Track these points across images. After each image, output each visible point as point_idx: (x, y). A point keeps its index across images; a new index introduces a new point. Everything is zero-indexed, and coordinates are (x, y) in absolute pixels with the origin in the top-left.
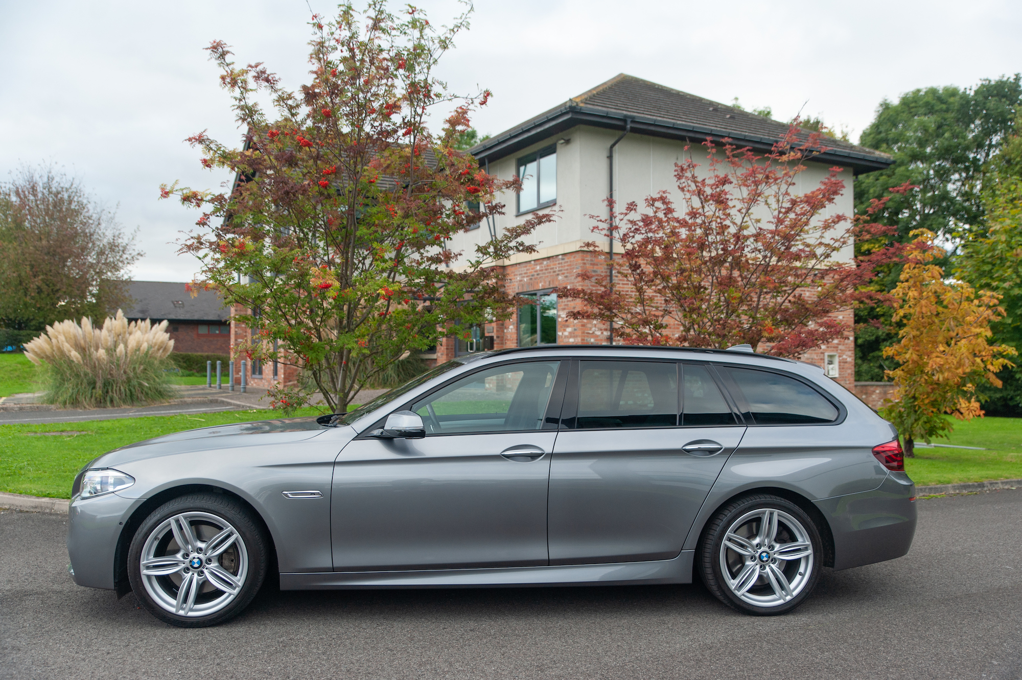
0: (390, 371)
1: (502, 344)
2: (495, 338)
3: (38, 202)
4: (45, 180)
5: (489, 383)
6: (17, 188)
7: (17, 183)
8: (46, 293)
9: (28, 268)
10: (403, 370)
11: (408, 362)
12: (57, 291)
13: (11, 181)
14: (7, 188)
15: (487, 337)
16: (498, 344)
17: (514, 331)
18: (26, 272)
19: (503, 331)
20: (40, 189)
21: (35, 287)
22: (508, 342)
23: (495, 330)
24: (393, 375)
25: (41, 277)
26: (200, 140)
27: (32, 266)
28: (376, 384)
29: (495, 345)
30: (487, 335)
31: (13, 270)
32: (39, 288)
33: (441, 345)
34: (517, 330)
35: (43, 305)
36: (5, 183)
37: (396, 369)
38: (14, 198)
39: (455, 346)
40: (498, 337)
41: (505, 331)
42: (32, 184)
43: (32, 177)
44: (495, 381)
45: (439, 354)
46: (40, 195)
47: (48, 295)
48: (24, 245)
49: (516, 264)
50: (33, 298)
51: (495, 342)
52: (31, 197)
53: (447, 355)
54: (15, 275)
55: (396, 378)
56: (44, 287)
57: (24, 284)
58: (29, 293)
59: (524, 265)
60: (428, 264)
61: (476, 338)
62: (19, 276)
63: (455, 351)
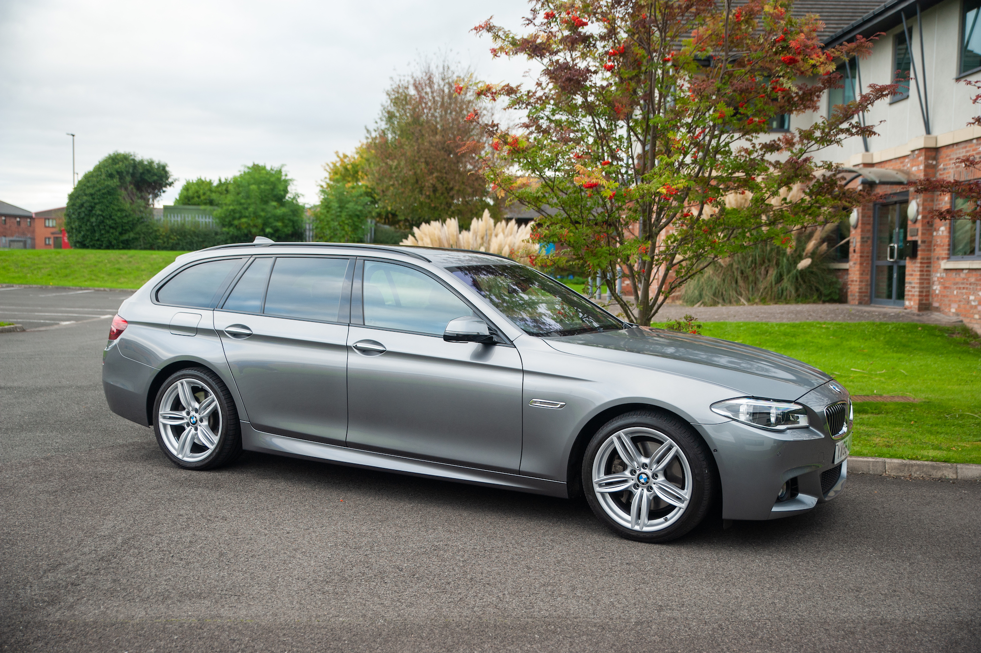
0: (786, 283)
1: (930, 250)
2: (919, 242)
3: (435, 94)
4: (441, 70)
5: (910, 300)
6: (415, 80)
7: (415, 76)
8: (440, 192)
9: (423, 166)
10: (804, 282)
11: (812, 272)
12: (452, 189)
13: (410, 74)
14: (406, 81)
15: (909, 242)
16: (923, 250)
17: (946, 233)
18: (421, 169)
19: (931, 234)
20: (437, 79)
21: (430, 185)
22: (938, 249)
23: (920, 233)
24: (789, 287)
25: (435, 175)
26: (489, 28)
27: (427, 163)
28: (768, 298)
29: (919, 253)
30: (909, 238)
31: (410, 167)
32: (434, 186)
33: (854, 251)
34: (950, 232)
35: (438, 205)
36: (404, 76)
37: (794, 280)
38: (412, 92)
39: (873, 252)
40: (923, 242)
41: (935, 234)
42: (428, 75)
43: (429, 67)
44: (917, 298)
45: (851, 263)
46: (436, 87)
47: (442, 194)
48: (420, 141)
49: (953, 145)
50: (429, 197)
51: (919, 248)
52: (428, 90)
53: (861, 264)
54: (411, 173)
55: (793, 292)
56: (439, 185)
57: (420, 183)
58: (424, 192)
59: (963, 145)
60: (761, 152)
61: (897, 243)
62: (415, 173)
63: (872, 260)
